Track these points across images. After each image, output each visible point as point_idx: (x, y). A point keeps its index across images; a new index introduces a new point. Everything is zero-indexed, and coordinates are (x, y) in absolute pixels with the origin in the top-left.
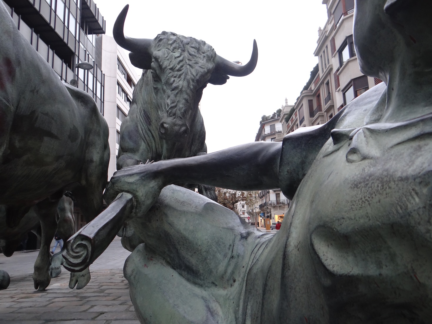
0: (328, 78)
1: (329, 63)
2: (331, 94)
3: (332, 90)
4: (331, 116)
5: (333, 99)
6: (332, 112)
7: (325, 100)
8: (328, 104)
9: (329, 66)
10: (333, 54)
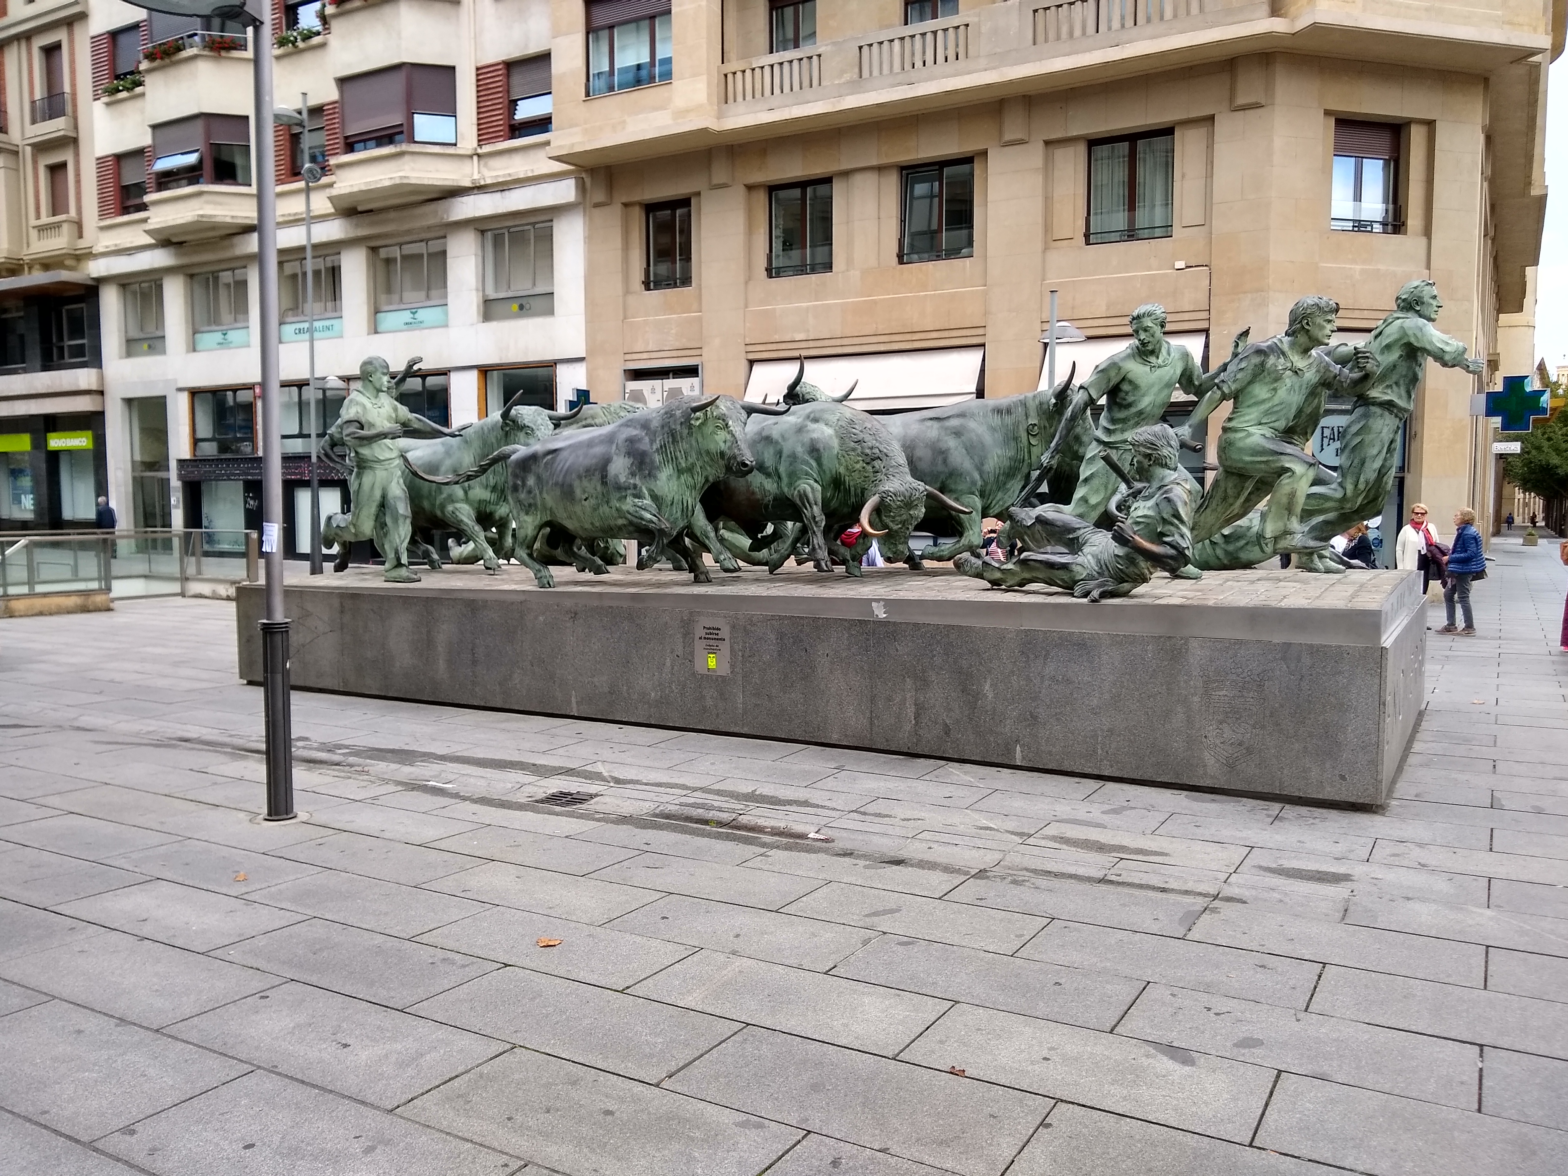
0: (58, 37)
2: (68, 97)
3: (73, 85)
4: (57, 170)
5: (75, 119)
6: (66, 156)
7: (33, 102)
8: (56, 127)
9: (75, 3)
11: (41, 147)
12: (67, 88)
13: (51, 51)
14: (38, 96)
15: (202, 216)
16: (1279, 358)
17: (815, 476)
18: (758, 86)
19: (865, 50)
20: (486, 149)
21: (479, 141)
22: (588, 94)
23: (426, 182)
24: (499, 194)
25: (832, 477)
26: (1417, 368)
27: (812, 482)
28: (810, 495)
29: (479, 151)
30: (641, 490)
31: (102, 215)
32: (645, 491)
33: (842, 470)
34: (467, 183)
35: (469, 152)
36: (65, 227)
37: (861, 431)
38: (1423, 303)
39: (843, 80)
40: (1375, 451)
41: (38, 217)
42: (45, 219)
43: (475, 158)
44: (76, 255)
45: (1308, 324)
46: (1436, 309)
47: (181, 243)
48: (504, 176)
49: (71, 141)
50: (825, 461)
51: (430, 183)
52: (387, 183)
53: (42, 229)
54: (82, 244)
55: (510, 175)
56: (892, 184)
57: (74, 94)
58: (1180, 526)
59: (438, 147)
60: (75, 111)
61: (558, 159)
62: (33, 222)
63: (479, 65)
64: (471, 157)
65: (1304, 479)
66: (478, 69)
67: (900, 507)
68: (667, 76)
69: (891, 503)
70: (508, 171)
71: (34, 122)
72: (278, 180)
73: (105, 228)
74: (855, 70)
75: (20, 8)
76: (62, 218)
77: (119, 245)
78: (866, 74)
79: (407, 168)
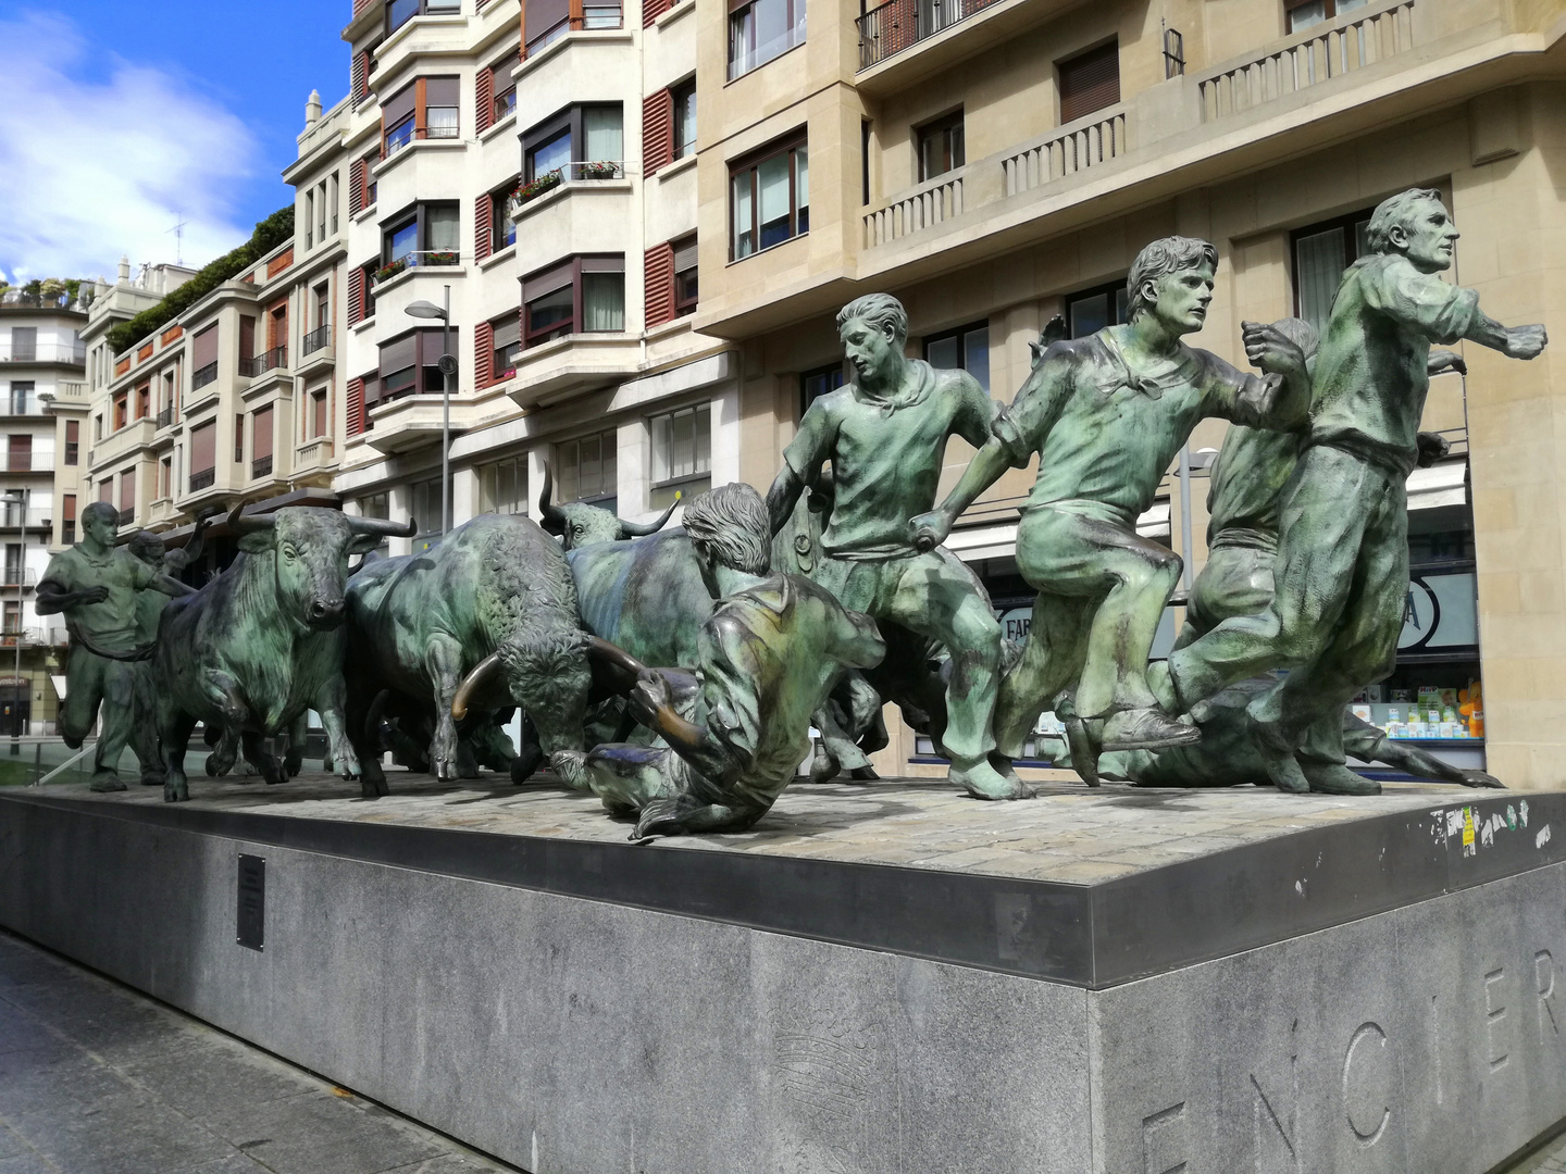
1: (335, 229)
2: (330, 328)
3: (335, 318)
4: (320, 395)
5: (335, 348)
6: (327, 384)
7: (305, 337)
8: (318, 357)
9: (338, 243)
10: (353, 211)
11: (312, 376)
12: (330, 322)
13: (322, 290)
14: (309, 331)
15: (411, 425)
16: (1103, 362)
17: (448, 626)
18: (898, 225)
19: (1011, 164)
20: (653, 332)
21: (646, 325)
22: (731, 258)
23: (591, 371)
24: (660, 377)
25: (470, 627)
26: (1403, 361)
27: (445, 636)
28: (440, 656)
29: (646, 335)
30: (214, 655)
31: (350, 433)
32: (219, 656)
33: (482, 616)
34: (633, 369)
35: (637, 337)
36: (320, 446)
37: (506, 553)
38: (1411, 233)
39: (985, 203)
40: (1331, 538)
41: (304, 440)
42: (309, 442)
43: (643, 343)
44: (328, 473)
45: (1150, 290)
46: (1447, 242)
47: (402, 454)
48: (666, 358)
49: (326, 371)
50: (458, 602)
51: (596, 371)
52: (556, 375)
53: (304, 451)
54: (333, 462)
55: (671, 356)
57: (334, 325)
58: (729, 684)
59: (605, 334)
60: (334, 342)
61: (704, 331)
62: (300, 445)
63: (647, 248)
64: (637, 343)
65: (1148, 597)
66: (646, 253)
67: (530, 671)
68: (804, 226)
69: (515, 665)
70: (671, 353)
71: (305, 354)
72: (479, 386)
73: (350, 447)
74: (1000, 189)
75: (301, 255)
76: (319, 439)
77: (356, 461)
78: (1011, 191)
79: (574, 357)
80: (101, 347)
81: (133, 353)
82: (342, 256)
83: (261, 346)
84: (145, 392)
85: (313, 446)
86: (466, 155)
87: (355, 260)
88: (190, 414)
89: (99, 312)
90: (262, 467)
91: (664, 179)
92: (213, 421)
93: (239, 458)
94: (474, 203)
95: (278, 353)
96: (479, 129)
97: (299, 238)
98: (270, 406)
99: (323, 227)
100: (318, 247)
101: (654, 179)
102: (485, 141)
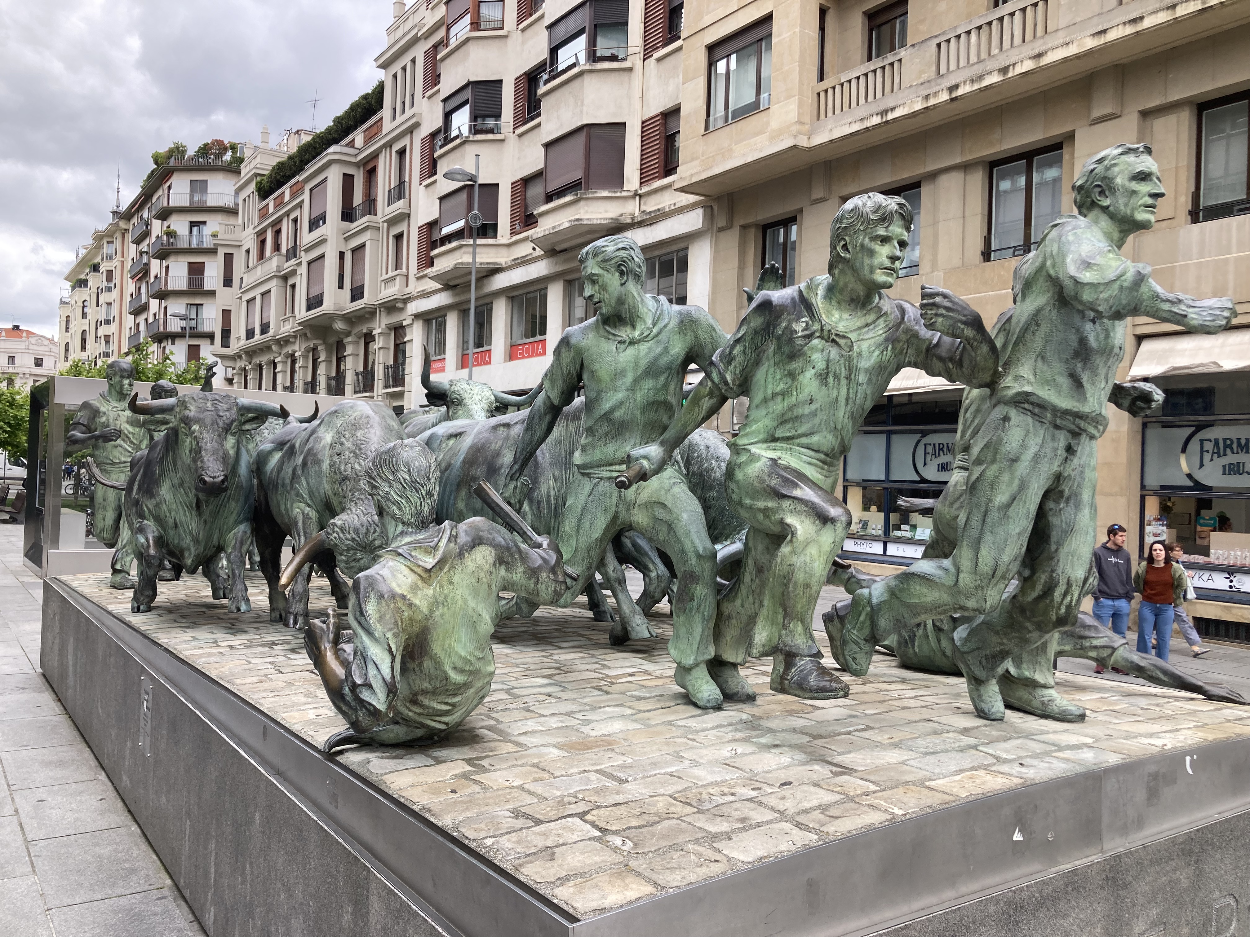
0: (405, 141)
1: (413, 105)
2: (407, 184)
3: (410, 176)
4: (399, 237)
5: (410, 200)
6: (404, 227)
7: (389, 191)
8: (400, 206)
9: (413, 116)
10: (425, 90)
11: (393, 222)
12: (407, 179)
13: (402, 153)
14: (392, 187)
15: (458, 264)
17: (306, 498)
18: (847, 99)
19: (944, 46)
20: (645, 189)
21: (641, 183)
22: (706, 131)
25: (322, 500)
27: (303, 506)
28: (300, 523)
29: (639, 192)
31: (418, 269)
32: (144, 509)
33: (329, 492)
34: (628, 220)
35: (631, 194)
36: (398, 278)
38: (1113, 191)
41: (387, 273)
42: (390, 274)
43: (637, 198)
44: (405, 300)
45: (845, 248)
46: (1150, 201)
47: (455, 286)
48: (656, 210)
49: (405, 217)
51: (597, 222)
53: (387, 281)
54: (407, 290)
55: (659, 210)
56: (977, 179)
57: (410, 182)
59: (607, 192)
60: (410, 195)
61: (682, 190)
62: (385, 276)
63: (644, 118)
64: (634, 197)
66: (643, 123)
69: (338, 542)
70: (659, 207)
71: (389, 205)
72: (513, 233)
73: (418, 279)
74: (934, 68)
75: (387, 126)
76: (398, 272)
77: (423, 291)
78: (943, 70)
79: (582, 211)
80: (249, 196)
81: (270, 201)
82: (417, 125)
83: (358, 198)
84: (278, 232)
85: (393, 279)
86: (510, 41)
87: (425, 130)
88: (306, 251)
89: (247, 169)
90: (357, 293)
91: (659, 60)
92: (322, 256)
93: (341, 287)
94: (514, 82)
95: (370, 206)
96: (519, 21)
97: (386, 112)
98: (363, 246)
99: (404, 103)
100: (399, 119)
101: (651, 61)
102: (523, 30)
